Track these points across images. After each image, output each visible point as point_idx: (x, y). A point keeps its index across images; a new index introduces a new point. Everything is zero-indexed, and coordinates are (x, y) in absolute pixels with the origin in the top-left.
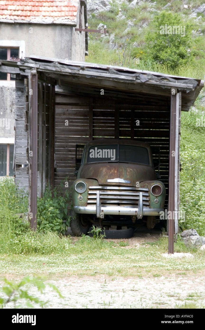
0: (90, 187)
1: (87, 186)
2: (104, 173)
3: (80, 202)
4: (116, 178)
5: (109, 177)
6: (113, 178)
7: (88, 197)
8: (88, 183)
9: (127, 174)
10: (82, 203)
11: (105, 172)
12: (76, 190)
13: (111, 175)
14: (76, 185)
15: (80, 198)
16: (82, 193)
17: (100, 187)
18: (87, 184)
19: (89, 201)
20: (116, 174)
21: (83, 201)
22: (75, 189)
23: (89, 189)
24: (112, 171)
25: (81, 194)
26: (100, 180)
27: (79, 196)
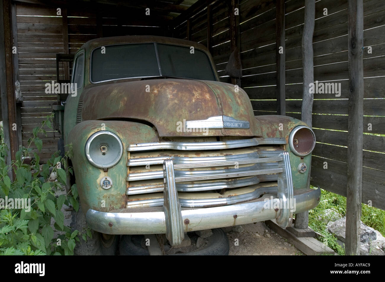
0: (133, 148)
1: (124, 144)
2: (171, 104)
3: (105, 194)
4: (213, 115)
5: (191, 112)
6: (205, 117)
7: (128, 176)
8: (124, 134)
9: (238, 103)
10: (113, 195)
11: (172, 100)
12: (91, 160)
13: (197, 106)
14: (89, 144)
15: (106, 183)
16: (112, 167)
17: (166, 145)
18: (121, 137)
19: (133, 191)
20: (210, 104)
21: (113, 192)
22: (88, 155)
23: (128, 152)
24: (197, 94)
25: (106, 170)
26: (161, 123)
27: (102, 177)
